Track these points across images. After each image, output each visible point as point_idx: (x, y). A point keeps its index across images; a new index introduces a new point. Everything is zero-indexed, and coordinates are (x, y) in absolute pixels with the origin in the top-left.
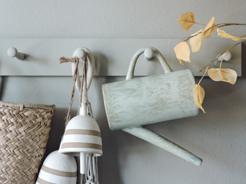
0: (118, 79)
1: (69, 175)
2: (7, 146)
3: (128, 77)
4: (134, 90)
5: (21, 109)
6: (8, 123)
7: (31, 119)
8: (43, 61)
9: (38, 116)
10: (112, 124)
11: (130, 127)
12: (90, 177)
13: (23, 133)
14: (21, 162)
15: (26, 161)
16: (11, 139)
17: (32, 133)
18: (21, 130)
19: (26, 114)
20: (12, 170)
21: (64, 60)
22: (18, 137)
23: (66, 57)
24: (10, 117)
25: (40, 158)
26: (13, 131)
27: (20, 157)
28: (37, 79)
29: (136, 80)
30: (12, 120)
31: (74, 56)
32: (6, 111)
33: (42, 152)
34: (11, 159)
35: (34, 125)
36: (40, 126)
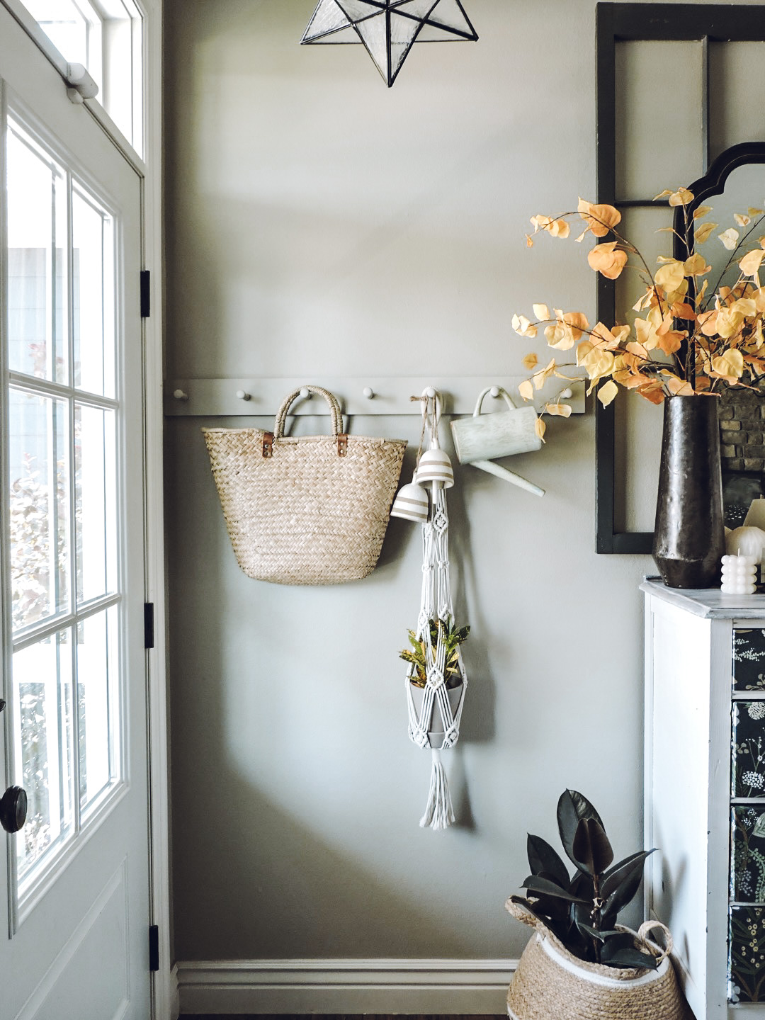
0: (463, 416)
1: (423, 504)
2: (369, 477)
3: (476, 413)
4: (482, 426)
5: (382, 442)
6: (370, 457)
7: (389, 452)
8: (391, 399)
9: (395, 450)
10: (463, 458)
11: (478, 460)
12: (441, 509)
13: (383, 466)
14: (380, 492)
15: (385, 491)
16: (373, 470)
17: (390, 466)
18: (381, 462)
19: (385, 448)
20: (373, 499)
21: (414, 398)
22: (379, 468)
23: (416, 396)
24: (372, 450)
25: (395, 490)
26: (374, 463)
27: (380, 487)
28: (383, 418)
29: (482, 416)
30: (374, 453)
31: (423, 394)
32: (369, 445)
33: (396, 485)
34: (372, 489)
35: (391, 459)
36: (396, 460)
